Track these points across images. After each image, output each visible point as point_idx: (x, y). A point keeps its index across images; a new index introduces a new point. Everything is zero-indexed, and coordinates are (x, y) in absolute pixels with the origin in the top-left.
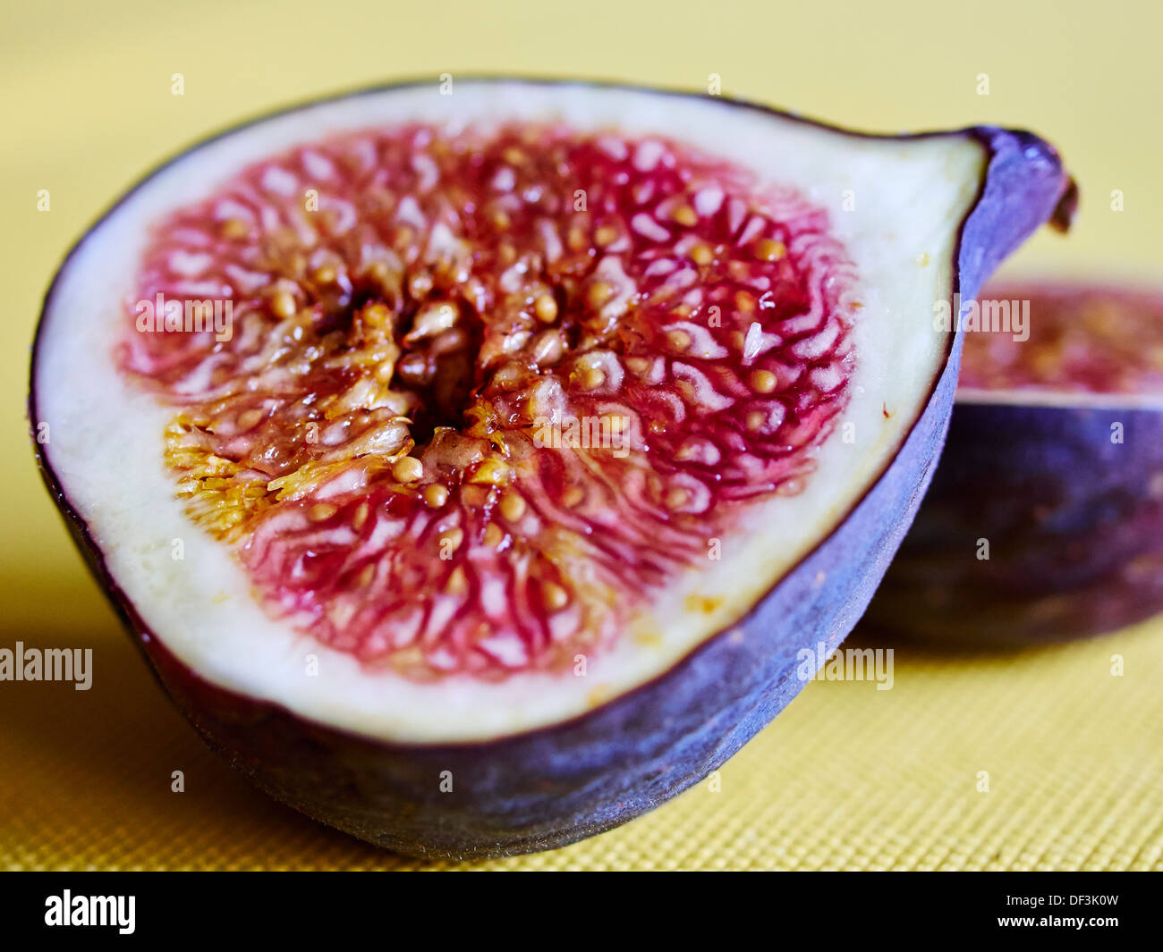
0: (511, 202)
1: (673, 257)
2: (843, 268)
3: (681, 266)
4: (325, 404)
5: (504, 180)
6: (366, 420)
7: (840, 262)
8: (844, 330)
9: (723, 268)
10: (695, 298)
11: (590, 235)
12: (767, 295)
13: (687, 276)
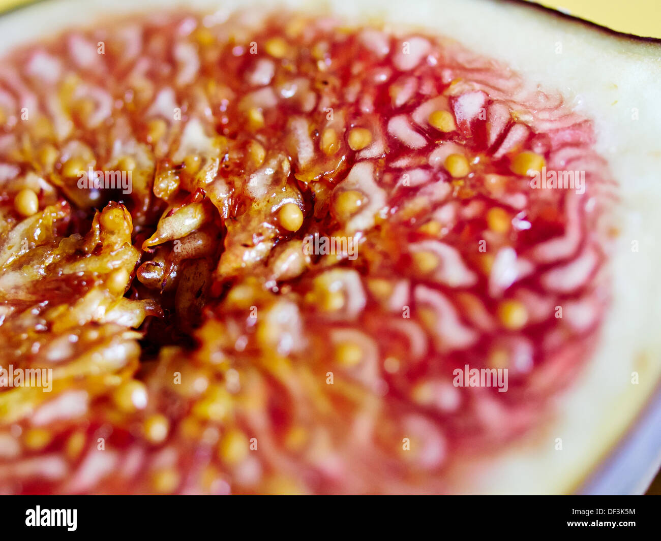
0: (266, 98)
1: (426, 167)
2: (603, 188)
3: (435, 179)
4: (54, 314)
5: (263, 73)
6: (93, 335)
7: (602, 181)
8: (601, 260)
9: (478, 182)
10: (446, 214)
11: (344, 137)
12: (521, 215)
13: (441, 189)
